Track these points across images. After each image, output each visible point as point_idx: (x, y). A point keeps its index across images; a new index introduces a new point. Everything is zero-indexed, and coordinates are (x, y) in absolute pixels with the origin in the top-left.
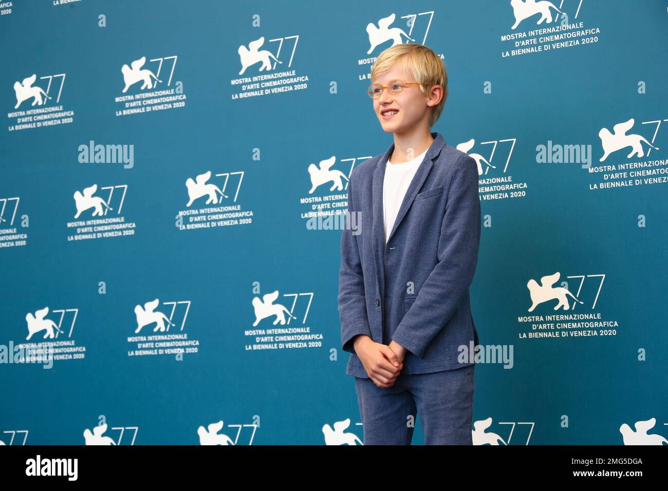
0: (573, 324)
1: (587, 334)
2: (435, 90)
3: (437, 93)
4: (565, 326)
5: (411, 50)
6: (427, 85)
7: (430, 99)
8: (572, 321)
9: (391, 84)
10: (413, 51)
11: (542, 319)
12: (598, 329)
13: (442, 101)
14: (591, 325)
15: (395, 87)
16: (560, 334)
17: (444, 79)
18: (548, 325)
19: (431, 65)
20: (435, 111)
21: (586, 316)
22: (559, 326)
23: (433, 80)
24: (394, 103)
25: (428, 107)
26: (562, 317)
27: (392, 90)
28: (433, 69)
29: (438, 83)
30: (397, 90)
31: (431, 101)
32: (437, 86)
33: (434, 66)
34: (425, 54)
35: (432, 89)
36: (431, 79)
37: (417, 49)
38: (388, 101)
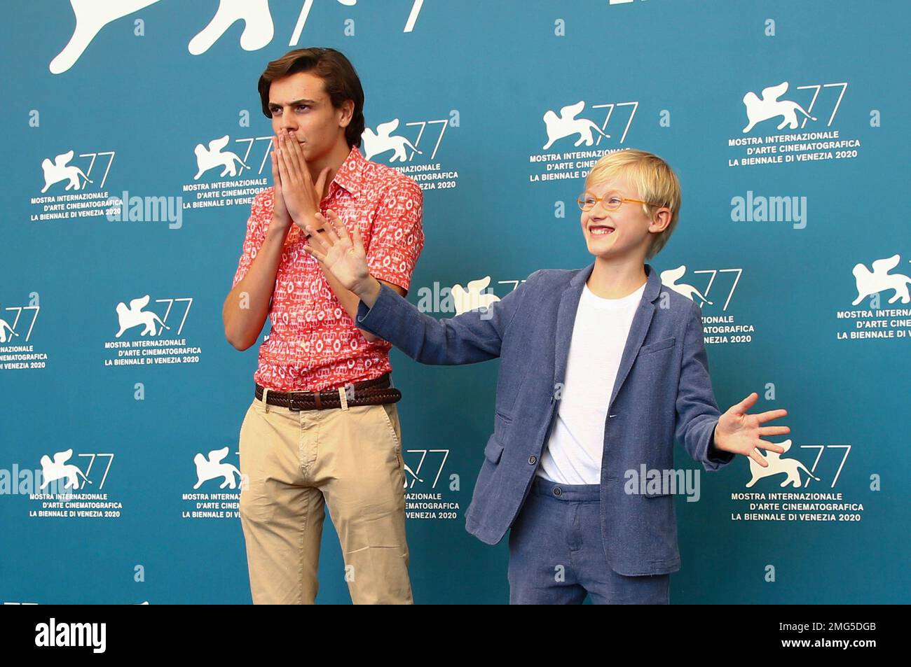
0: (804, 505)
1: (822, 518)
2: (661, 213)
3: (663, 217)
4: (794, 507)
5: (641, 159)
6: (653, 206)
7: (654, 224)
8: (802, 502)
9: (608, 195)
10: (643, 161)
11: (763, 496)
12: (837, 513)
13: (669, 228)
14: (828, 507)
15: (612, 201)
16: (787, 517)
17: (675, 201)
18: (772, 505)
19: (663, 182)
20: (657, 239)
21: (823, 497)
22: (785, 507)
23: (661, 201)
24: (607, 219)
25: (649, 232)
26: (790, 496)
27: (608, 204)
28: (664, 189)
29: (667, 205)
30: (613, 205)
31: (654, 226)
32: (665, 209)
33: (666, 183)
34: (658, 166)
35: (658, 212)
36: (659, 199)
37: (648, 160)
38: (600, 216)
